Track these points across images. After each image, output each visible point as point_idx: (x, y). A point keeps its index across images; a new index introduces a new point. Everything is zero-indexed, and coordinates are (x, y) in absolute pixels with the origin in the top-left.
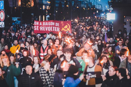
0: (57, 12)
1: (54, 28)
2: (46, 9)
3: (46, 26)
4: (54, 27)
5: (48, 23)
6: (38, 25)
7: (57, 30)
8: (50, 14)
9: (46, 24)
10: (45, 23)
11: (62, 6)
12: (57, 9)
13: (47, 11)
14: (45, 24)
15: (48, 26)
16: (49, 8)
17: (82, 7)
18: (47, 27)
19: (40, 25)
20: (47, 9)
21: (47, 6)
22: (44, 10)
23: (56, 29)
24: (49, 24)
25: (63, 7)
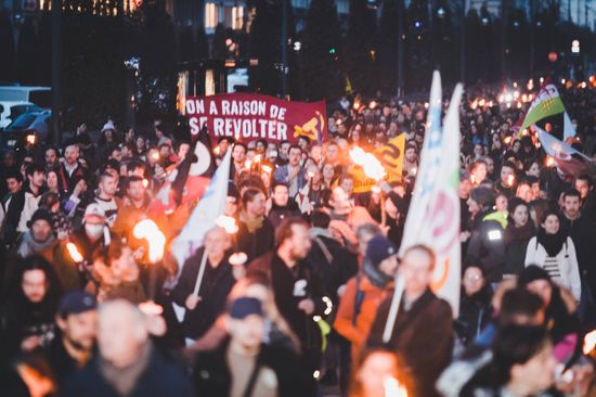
0: (298, 46)
1: (267, 126)
2: (223, 30)
3: (236, 117)
4: (263, 123)
5: (240, 103)
6: (203, 111)
7: (275, 133)
8: (254, 62)
9: (235, 110)
10: (228, 104)
11: (335, 8)
12: (299, 27)
13: (229, 42)
14: (230, 108)
15: (243, 117)
16: (245, 19)
17: (473, 11)
18: (240, 121)
19: (211, 113)
20: (234, 27)
21: (234, 9)
22: (211, 35)
23: (271, 130)
24: (244, 108)
25: (343, 16)
